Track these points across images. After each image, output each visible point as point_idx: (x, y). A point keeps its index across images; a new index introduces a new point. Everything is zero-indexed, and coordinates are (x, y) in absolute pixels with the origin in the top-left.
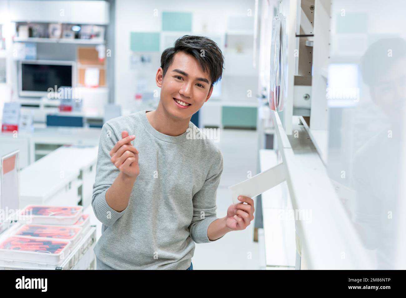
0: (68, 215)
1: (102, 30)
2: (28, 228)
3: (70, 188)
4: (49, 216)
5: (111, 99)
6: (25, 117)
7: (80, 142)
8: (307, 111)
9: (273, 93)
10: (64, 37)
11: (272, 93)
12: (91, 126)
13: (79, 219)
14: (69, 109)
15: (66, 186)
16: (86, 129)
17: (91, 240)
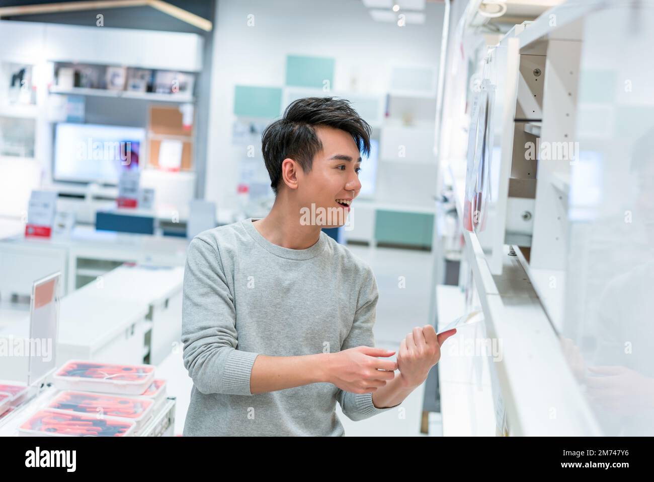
0: (133, 379)
1: (190, 80)
2: (69, 397)
3: (132, 333)
4: (104, 380)
5: (199, 191)
6: (64, 215)
7: (149, 259)
8: (527, 239)
9: (471, 204)
10: (130, 88)
11: (468, 204)
12: (166, 234)
13: (150, 386)
14: (133, 204)
15: (127, 331)
16: (158, 237)
17: (166, 420)
